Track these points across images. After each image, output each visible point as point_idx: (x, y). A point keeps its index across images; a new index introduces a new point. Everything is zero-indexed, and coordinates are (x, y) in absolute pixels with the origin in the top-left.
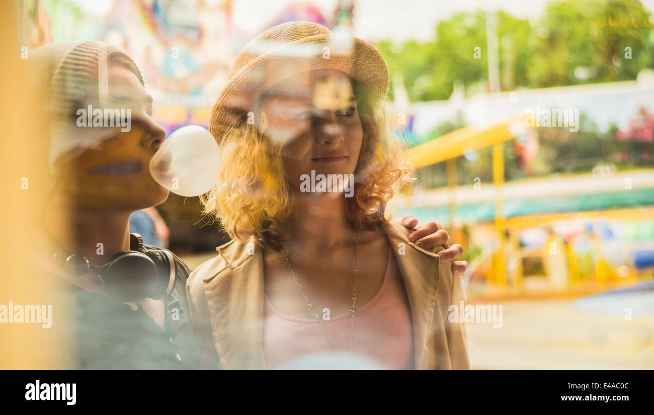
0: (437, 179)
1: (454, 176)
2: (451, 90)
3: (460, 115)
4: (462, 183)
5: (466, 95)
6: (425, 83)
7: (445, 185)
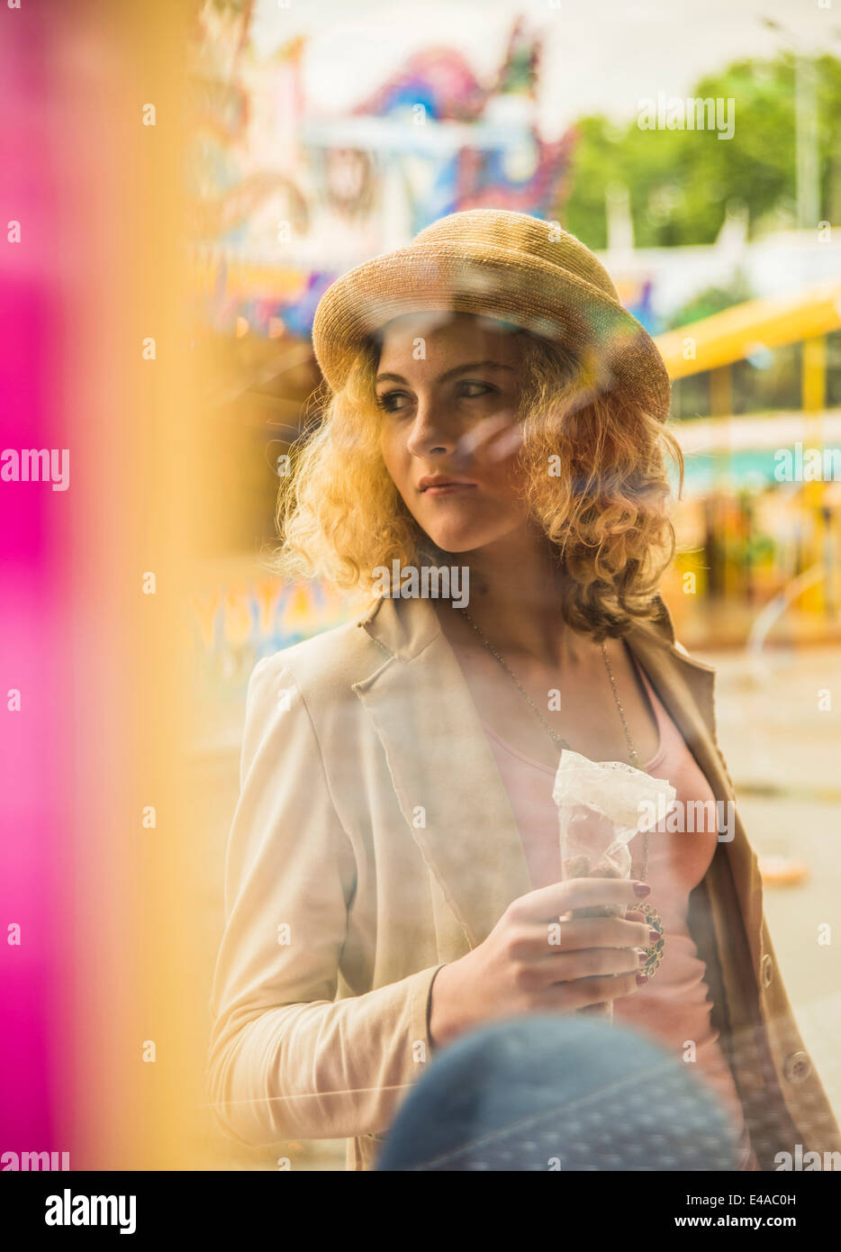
0: (692, 402)
1: (725, 396)
2: (720, 220)
3: (740, 275)
4: (739, 410)
5: (751, 235)
6: (670, 203)
7: (706, 413)
